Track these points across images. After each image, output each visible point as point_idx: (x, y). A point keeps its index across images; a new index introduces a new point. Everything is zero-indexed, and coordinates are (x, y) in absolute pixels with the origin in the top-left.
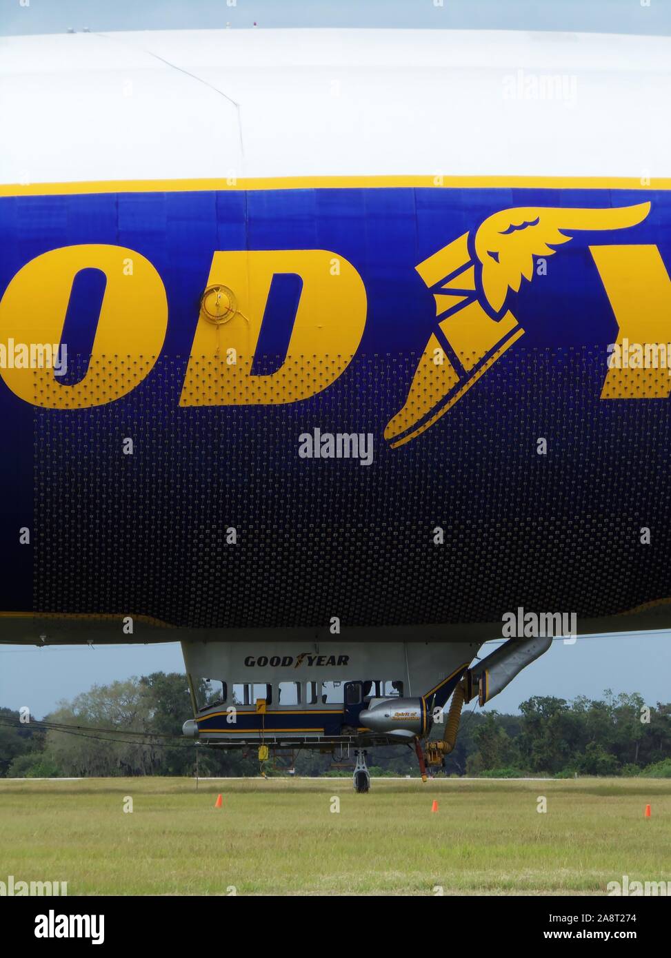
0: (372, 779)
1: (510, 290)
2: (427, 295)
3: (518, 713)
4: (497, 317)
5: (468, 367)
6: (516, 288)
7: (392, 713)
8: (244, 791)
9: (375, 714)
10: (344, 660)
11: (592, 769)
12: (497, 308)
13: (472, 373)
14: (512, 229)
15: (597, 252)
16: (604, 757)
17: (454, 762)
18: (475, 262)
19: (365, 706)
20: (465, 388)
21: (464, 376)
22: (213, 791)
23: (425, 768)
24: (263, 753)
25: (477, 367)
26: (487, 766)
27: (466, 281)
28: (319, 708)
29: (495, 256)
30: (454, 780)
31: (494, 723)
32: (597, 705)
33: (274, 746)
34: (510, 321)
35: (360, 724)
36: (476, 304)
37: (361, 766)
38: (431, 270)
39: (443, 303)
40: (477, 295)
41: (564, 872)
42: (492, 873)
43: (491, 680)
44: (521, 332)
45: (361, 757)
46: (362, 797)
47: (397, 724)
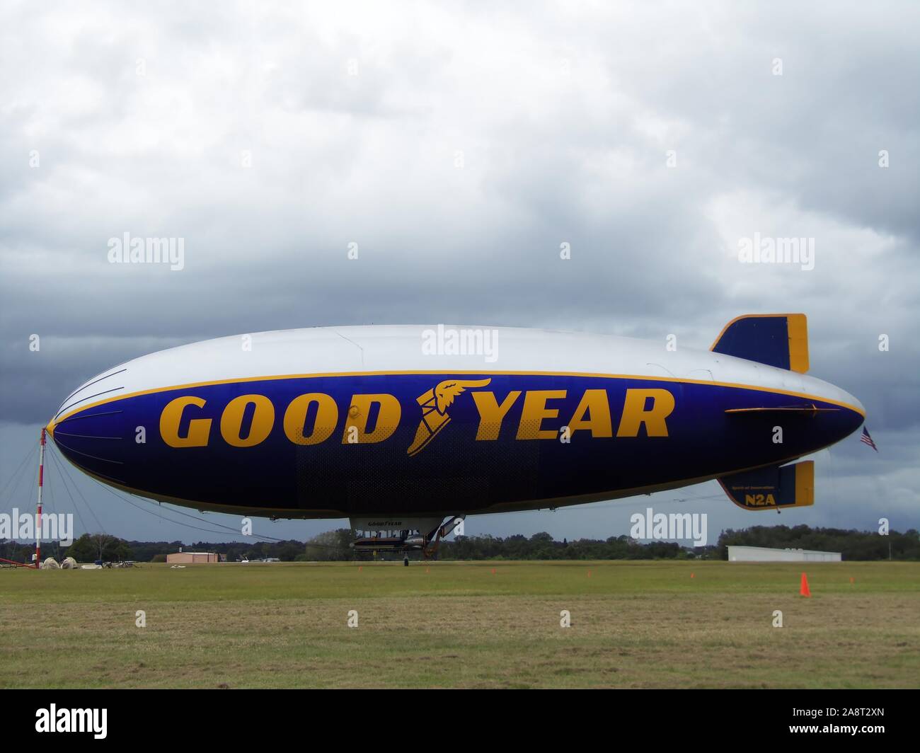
0: (410, 562)
1: (446, 406)
2: (420, 408)
3: (454, 541)
4: (442, 415)
5: (433, 431)
6: (448, 406)
7: (414, 540)
8: (368, 566)
9: (409, 541)
10: (400, 524)
11: (476, 558)
12: (442, 412)
13: (435, 432)
14: (447, 387)
15: (474, 394)
16: (480, 554)
17: (434, 556)
18: (435, 397)
19: (406, 538)
20: (433, 437)
21: (432, 433)
22: (358, 566)
23: (427, 558)
24: (374, 553)
25: (436, 431)
26: (444, 558)
27: (432, 403)
28: (393, 539)
29: (441, 395)
30: (434, 562)
31: (446, 543)
32: (477, 538)
33: (378, 551)
34: (446, 416)
35: (404, 544)
36: (436, 410)
37: (406, 557)
38: (421, 400)
39: (425, 410)
40: (436, 408)
41: (468, 591)
42: (446, 591)
43: (446, 530)
44: (450, 419)
45: (406, 554)
46: (406, 567)
47: (416, 544)
